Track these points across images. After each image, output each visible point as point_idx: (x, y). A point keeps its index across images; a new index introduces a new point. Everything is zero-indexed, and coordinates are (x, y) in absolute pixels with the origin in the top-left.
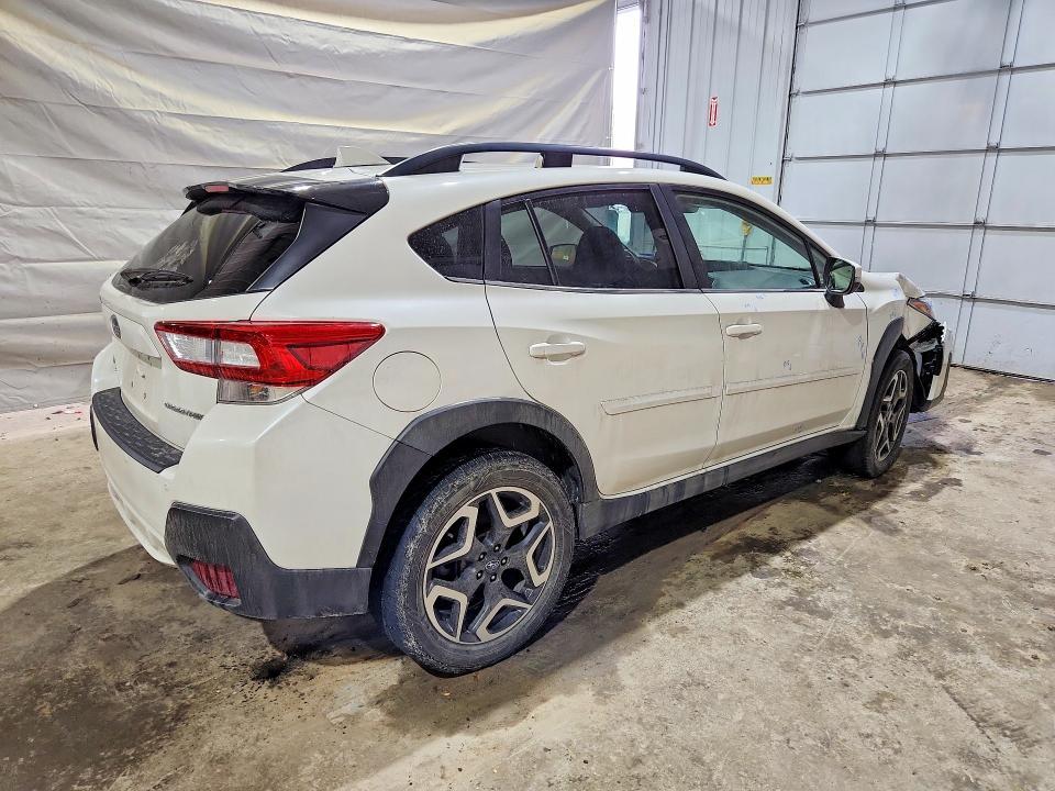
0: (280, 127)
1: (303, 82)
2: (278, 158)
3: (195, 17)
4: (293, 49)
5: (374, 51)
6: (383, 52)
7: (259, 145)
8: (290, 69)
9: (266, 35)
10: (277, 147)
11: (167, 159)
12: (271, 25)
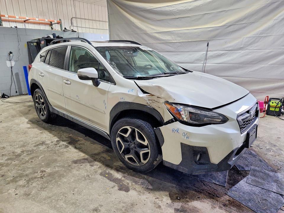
0: (174, 32)
1: (181, 19)
2: (173, 40)
3: (159, 11)
4: (178, 12)
5: (198, 5)
6: (201, 4)
7: (169, 37)
8: (177, 17)
9: (172, 10)
10: (173, 37)
11: (154, 42)
12: (173, 7)
